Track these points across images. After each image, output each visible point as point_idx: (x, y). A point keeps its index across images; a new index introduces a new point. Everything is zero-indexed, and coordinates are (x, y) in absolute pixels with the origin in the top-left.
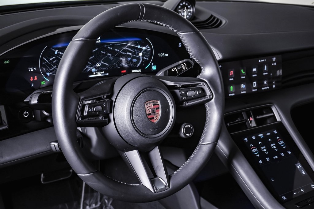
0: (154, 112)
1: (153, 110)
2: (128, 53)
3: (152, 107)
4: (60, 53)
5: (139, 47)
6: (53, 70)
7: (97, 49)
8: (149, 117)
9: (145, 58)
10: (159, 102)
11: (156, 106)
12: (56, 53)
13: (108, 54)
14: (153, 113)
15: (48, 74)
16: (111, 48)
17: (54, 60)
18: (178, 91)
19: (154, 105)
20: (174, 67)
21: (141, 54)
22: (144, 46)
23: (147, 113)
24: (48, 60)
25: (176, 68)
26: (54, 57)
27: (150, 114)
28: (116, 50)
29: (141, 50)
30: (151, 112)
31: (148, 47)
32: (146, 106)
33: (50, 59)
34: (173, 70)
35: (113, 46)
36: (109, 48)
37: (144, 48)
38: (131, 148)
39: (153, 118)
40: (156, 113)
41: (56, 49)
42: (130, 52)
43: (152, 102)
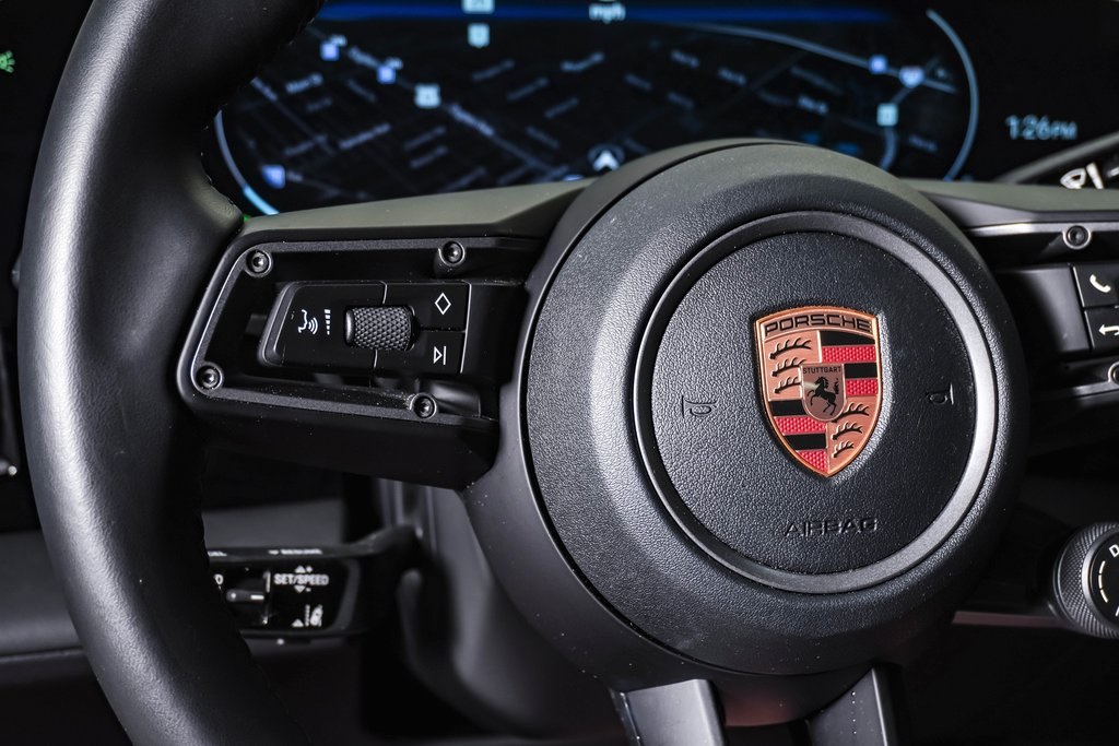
0: (826, 393)
1: (822, 382)
2: (806, 103)
3: (818, 355)
4: (360, 57)
5: (878, 65)
6: (308, 155)
7: (597, 58)
8: (783, 426)
9: (916, 141)
10: (878, 327)
11: (854, 354)
12: (330, 51)
13: (674, 97)
14: (821, 402)
15: (276, 175)
16: (694, 62)
17: (312, 93)
19: (829, 339)
20: (1082, 163)
21: (888, 115)
22: (912, 62)
23: (770, 395)
24: (279, 88)
25: (1092, 170)
26: (317, 79)
27: (793, 408)
28: (726, 74)
29: (888, 88)
30: (800, 393)
31: (941, 73)
32: (766, 344)
33: (293, 88)
34: (1077, 178)
35: (713, 49)
36: (679, 56)
37: (912, 77)
39: (817, 441)
40: (847, 403)
41: (331, 29)
42: (817, 94)
43: (818, 320)
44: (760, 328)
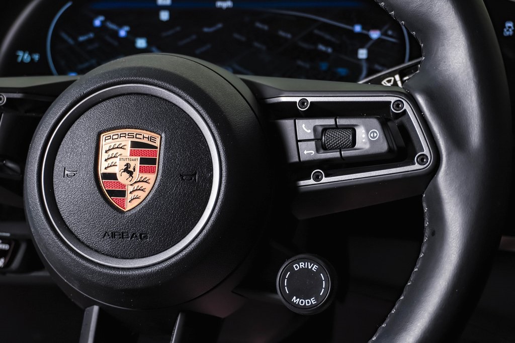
0: (129, 171)
1: (128, 165)
2: (322, 47)
3: (128, 152)
4: (111, 26)
5: (358, 28)
7: (220, 26)
8: (107, 185)
9: (378, 67)
11: (146, 153)
12: (97, 23)
13: (256, 44)
14: (126, 175)
16: (266, 28)
17: (89, 41)
19: (134, 145)
21: (363, 54)
22: (375, 28)
24: (75, 38)
25: (397, 77)
26: (91, 35)
27: (113, 176)
28: (282, 33)
29: (363, 39)
30: (116, 170)
31: (390, 33)
32: (105, 144)
33: (82, 39)
34: (389, 81)
36: (258, 25)
37: (375, 35)
40: (138, 177)
41: (98, 13)
42: (327, 43)
44: (103, 138)
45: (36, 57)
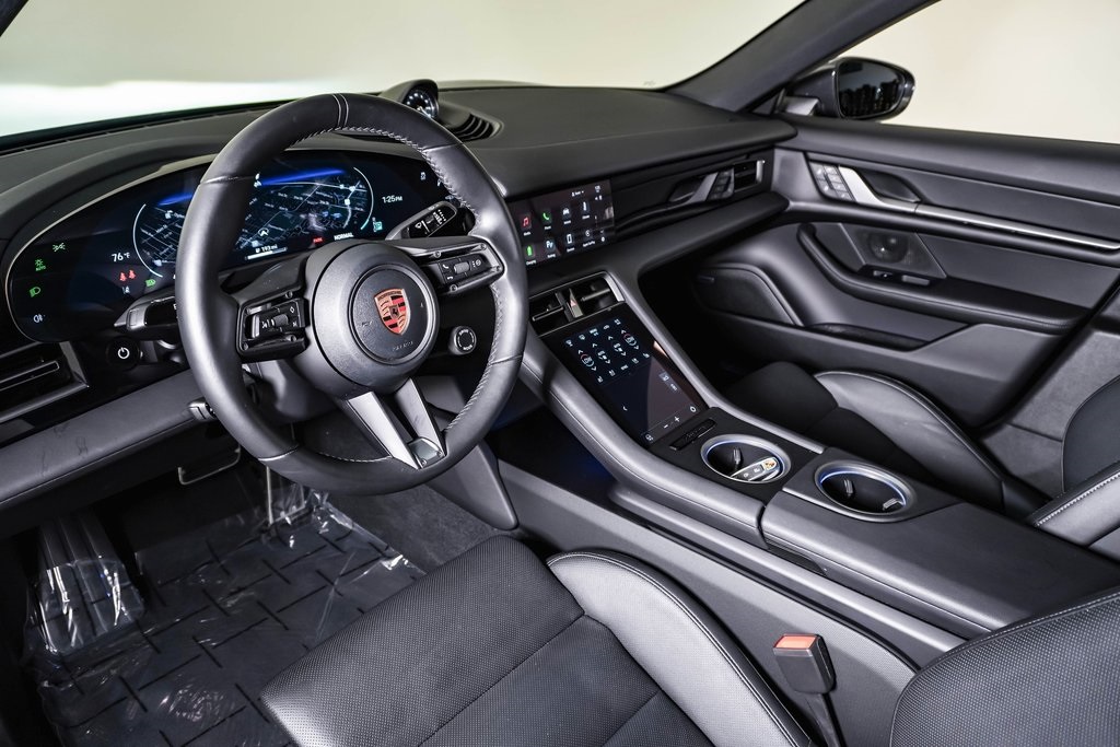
0: (395, 312)
1: (394, 310)
2: (322, 202)
3: (391, 303)
4: (178, 216)
5: (342, 187)
6: (167, 253)
7: (255, 200)
8: (388, 323)
9: (357, 209)
10: (403, 293)
11: (398, 301)
12: (168, 216)
13: (281, 208)
14: (394, 315)
15: (158, 263)
16: (286, 196)
17: (165, 232)
18: (435, 266)
19: (393, 298)
20: (419, 221)
21: (347, 202)
22: (352, 185)
23: (383, 317)
24: (153, 233)
25: (423, 222)
26: (165, 226)
27: (388, 318)
28: (296, 197)
29: (346, 193)
30: (389, 314)
31: (361, 186)
32: (379, 303)
33: (158, 231)
34: (419, 225)
35: (288, 190)
36: (280, 194)
37: (352, 189)
38: (360, 389)
39: (395, 325)
40: (401, 314)
41: (167, 208)
42: (325, 199)
43: (389, 294)
44: (376, 299)
45: (127, 255)
